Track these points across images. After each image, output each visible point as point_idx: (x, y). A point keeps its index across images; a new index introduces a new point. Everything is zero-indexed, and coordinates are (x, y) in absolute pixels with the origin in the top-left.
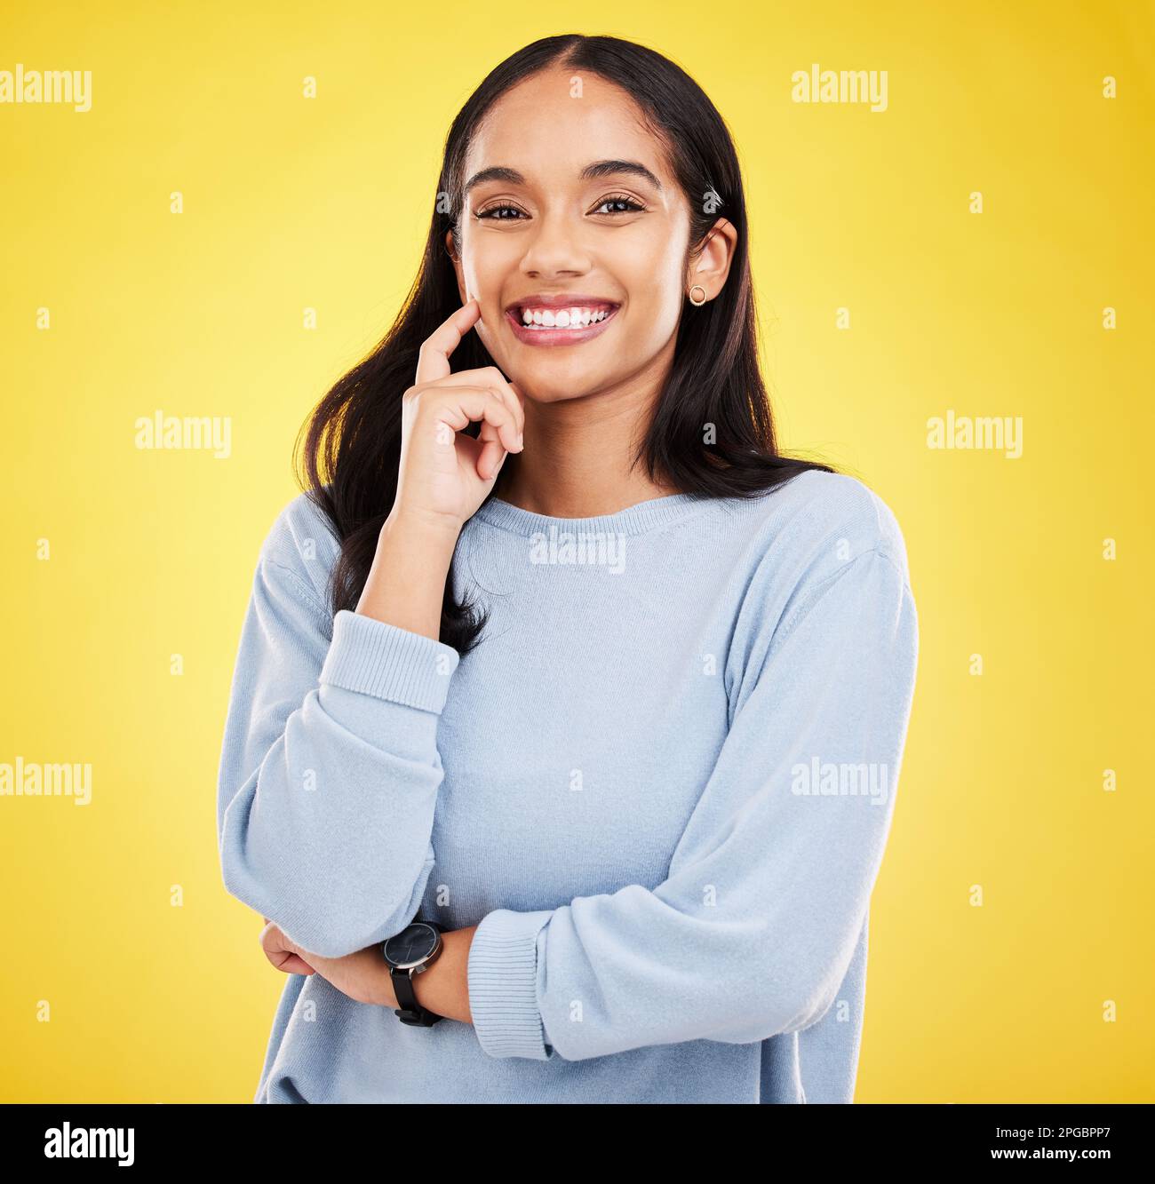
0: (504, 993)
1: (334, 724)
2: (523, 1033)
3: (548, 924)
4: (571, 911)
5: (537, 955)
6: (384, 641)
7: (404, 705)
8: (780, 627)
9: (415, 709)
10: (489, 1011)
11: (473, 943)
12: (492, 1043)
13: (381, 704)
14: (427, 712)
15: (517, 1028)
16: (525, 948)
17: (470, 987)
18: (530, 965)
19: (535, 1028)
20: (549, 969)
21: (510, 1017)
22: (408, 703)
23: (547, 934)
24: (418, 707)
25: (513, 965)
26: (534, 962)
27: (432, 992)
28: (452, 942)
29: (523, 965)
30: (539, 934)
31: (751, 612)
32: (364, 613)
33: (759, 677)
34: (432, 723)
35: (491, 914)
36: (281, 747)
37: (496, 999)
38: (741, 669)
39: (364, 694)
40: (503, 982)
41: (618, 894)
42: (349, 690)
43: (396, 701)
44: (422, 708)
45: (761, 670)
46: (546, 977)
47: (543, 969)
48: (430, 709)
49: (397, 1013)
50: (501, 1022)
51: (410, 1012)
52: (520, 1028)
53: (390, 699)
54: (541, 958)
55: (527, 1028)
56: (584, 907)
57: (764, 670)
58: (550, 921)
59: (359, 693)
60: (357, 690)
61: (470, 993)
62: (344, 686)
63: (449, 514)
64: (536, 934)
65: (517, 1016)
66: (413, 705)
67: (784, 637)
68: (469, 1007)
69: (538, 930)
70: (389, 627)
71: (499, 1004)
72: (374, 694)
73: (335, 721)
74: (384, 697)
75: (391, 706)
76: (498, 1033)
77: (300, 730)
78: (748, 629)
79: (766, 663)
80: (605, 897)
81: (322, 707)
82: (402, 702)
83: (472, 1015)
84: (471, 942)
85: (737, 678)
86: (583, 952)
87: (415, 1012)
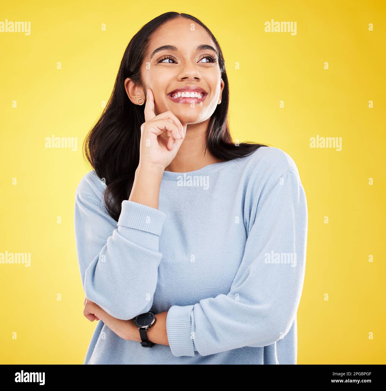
0: (180, 333)
1: (125, 239)
2: (187, 347)
3: (193, 309)
4: (200, 304)
5: (191, 320)
6: (141, 210)
7: (148, 232)
8: (260, 202)
9: (152, 234)
10: (175, 340)
11: (168, 317)
12: (176, 351)
13: (141, 232)
14: (156, 235)
15: (184, 345)
16: (187, 317)
17: (167, 332)
18: (189, 323)
19: (191, 345)
20: (196, 324)
21: (183, 341)
22: (149, 232)
23: (194, 312)
24: (153, 233)
25: (182, 323)
26: (190, 322)
27: (154, 335)
28: (159, 318)
29: (186, 323)
30: (191, 313)
31: (249, 198)
32: (132, 200)
33: (255, 220)
34: (157, 239)
35: (172, 307)
36: (106, 248)
37: (177, 335)
38: (249, 218)
39: (134, 229)
40: (180, 329)
41: (217, 297)
42: (129, 228)
43: (146, 231)
44: (154, 233)
45: (255, 217)
46: (195, 327)
47: (194, 324)
48: (157, 234)
49: (141, 343)
50: (179, 343)
51: (146, 343)
52: (186, 345)
53: (143, 230)
54: (193, 320)
55: (188, 345)
56: (205, 302)
57: (256, 217)
58: (194, 308)
59: (132, 228)
60: (132, 227)
61: (168, 334)
62: (127, 226)
63: (158, 163)
64: (190, 312)
65: (185, 341)
66: (151, 232)
67: (261, 205)
68: (167, 339)
69: (191, 311)
70: (141, 205)
71: (178, 337)
72: (138, 229)
73: (125, 238)
74: (142, 230)
75: (144, 233)
76: (178, 347)
77: (112, 242)
78: (249, 204)
79: (257, 215)
80: (212, 299)
81: (119, 234)
82: (148, 231)
83: (169, 341)
84: (166, 316)
85: (248, 221)
86: (207, 318)
87: (147, 343)
